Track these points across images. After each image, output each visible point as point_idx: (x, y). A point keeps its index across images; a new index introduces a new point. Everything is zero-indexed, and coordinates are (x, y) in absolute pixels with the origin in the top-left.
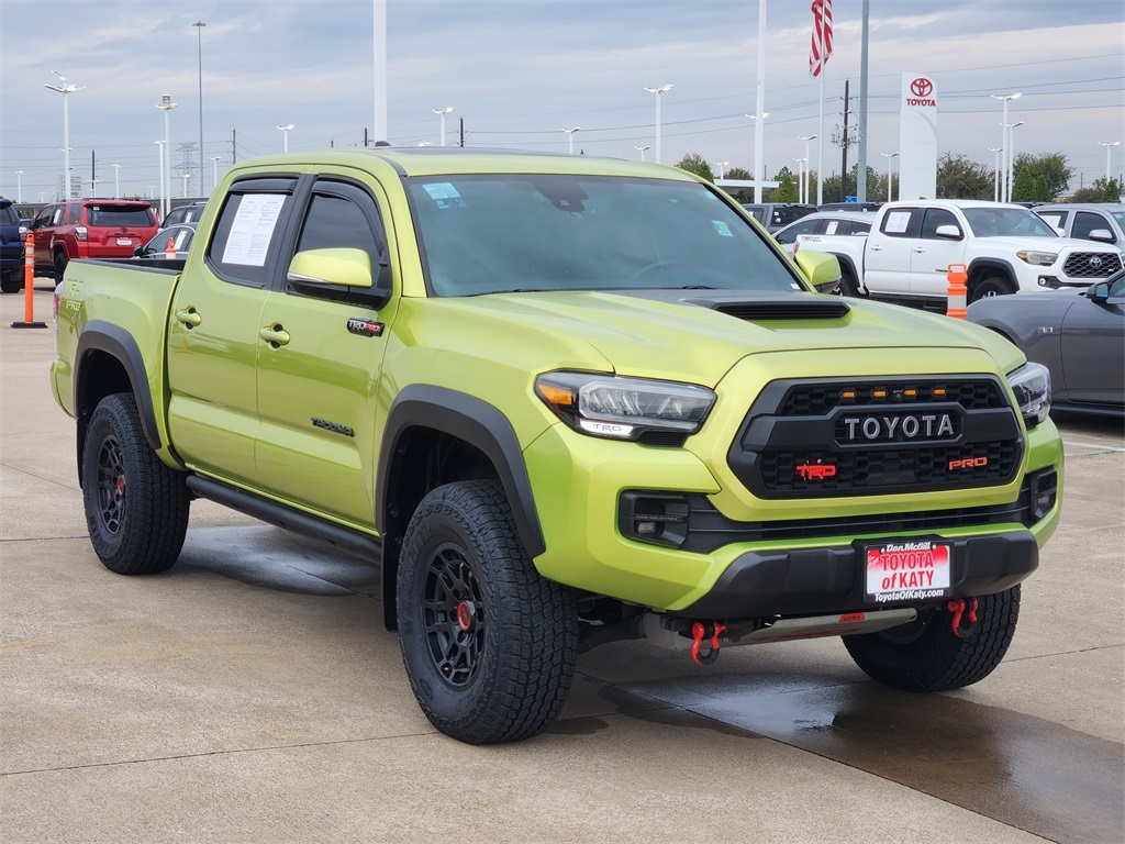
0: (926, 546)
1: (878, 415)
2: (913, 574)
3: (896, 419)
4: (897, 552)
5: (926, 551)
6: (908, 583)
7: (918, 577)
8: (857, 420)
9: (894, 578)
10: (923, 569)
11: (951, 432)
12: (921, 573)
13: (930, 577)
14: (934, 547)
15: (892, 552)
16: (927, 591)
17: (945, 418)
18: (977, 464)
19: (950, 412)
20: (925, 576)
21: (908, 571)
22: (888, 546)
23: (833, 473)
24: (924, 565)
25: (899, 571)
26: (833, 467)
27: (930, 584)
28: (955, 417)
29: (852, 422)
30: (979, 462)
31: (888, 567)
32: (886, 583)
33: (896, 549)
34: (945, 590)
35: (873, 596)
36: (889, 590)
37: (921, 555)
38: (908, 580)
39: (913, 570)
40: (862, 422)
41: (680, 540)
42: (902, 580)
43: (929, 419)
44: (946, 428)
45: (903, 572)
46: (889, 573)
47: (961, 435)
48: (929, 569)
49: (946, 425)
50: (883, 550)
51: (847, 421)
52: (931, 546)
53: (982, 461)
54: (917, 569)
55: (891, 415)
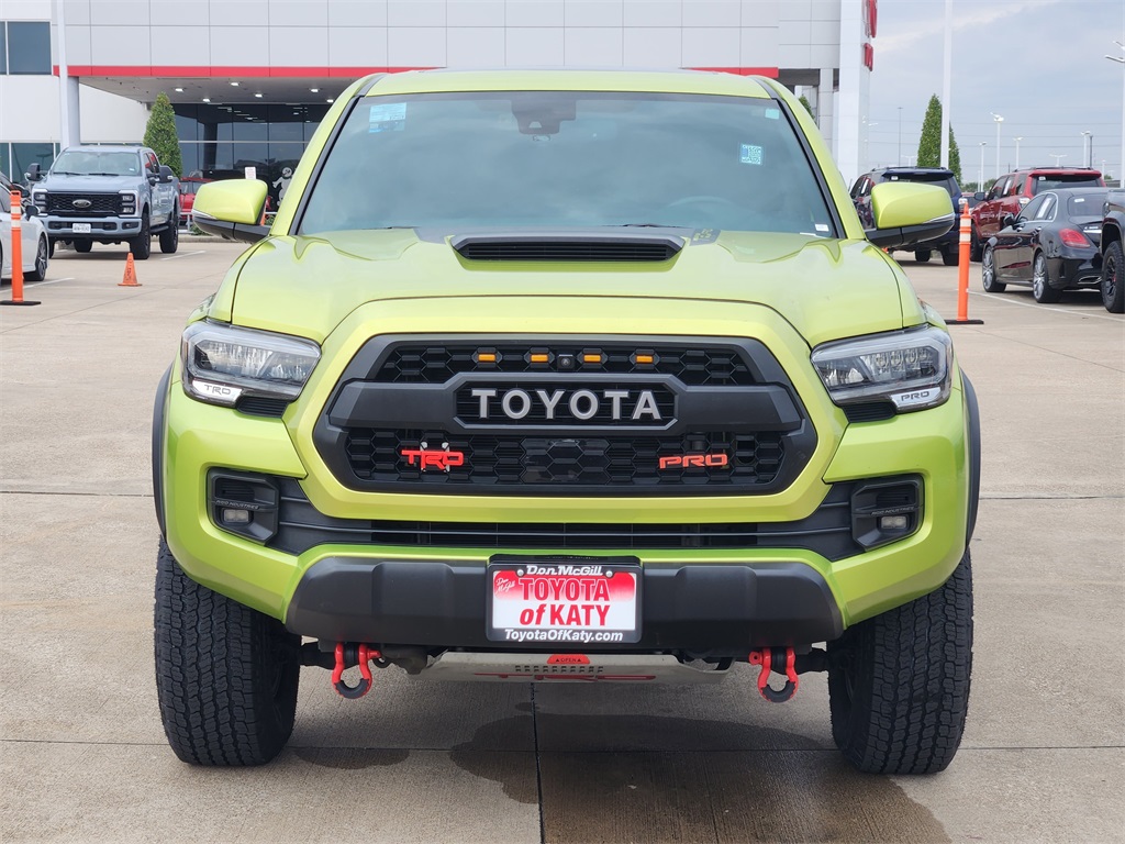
0: (596, 571)
1: (530, 387)
2: (574, 608)
3: (559, 394)
4: (547, 577)
5: (596, 577)
6: (565, 619)
7: (582, 613)
8: (492, 393)
9: (541, 610)
10: (591, 602)
11: (657, 416)
12: (588, 608)
13: (603, 614)
14: (609, 573)
15: (535, 576)
16: (595, 632)
17: (646, 395)
18: (709, 463)
19: (656, 389)
20: (594, 614)
21: (565, 603)
22: (529, 567)
23: (459, 462)
24: (592, 596)
25: (550, 601)
26: (460, 454)
27: (602, 623)
28: (663, 395)
29: (484, 395)
30: (713, 460)
31: (532, 595)
32: (526, 616)
33: (542, 571)
34: (626, 633)
35: (502, 632)
36: (533, 625)
37: (588, 584)
38: (564, 614)
39: (574, 603)
40: (500, 396)
41: (266, 533)
42: (555, 615)
43: (616, 396)
44: (647, 410)
45: (557, 604)
46: (534, 604)
47: (674, 421)
48: (602, 602)
49: (647, 405)
50: (520, 572)
51: (475, 392)
52: (604, 571)
53: (719, 460)
54: (581, 602)
55: (550, 388)
